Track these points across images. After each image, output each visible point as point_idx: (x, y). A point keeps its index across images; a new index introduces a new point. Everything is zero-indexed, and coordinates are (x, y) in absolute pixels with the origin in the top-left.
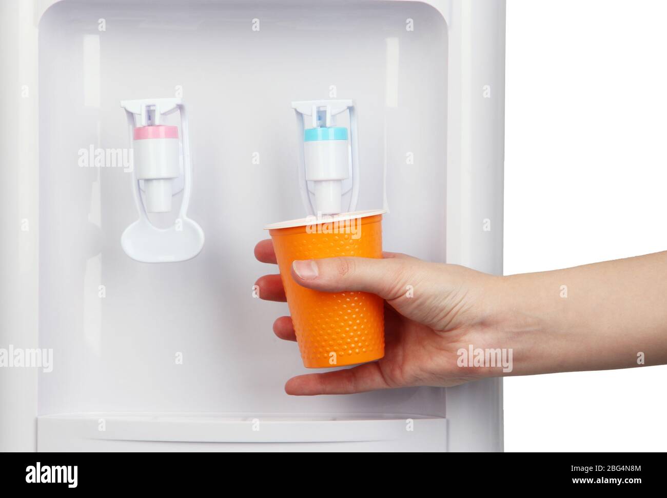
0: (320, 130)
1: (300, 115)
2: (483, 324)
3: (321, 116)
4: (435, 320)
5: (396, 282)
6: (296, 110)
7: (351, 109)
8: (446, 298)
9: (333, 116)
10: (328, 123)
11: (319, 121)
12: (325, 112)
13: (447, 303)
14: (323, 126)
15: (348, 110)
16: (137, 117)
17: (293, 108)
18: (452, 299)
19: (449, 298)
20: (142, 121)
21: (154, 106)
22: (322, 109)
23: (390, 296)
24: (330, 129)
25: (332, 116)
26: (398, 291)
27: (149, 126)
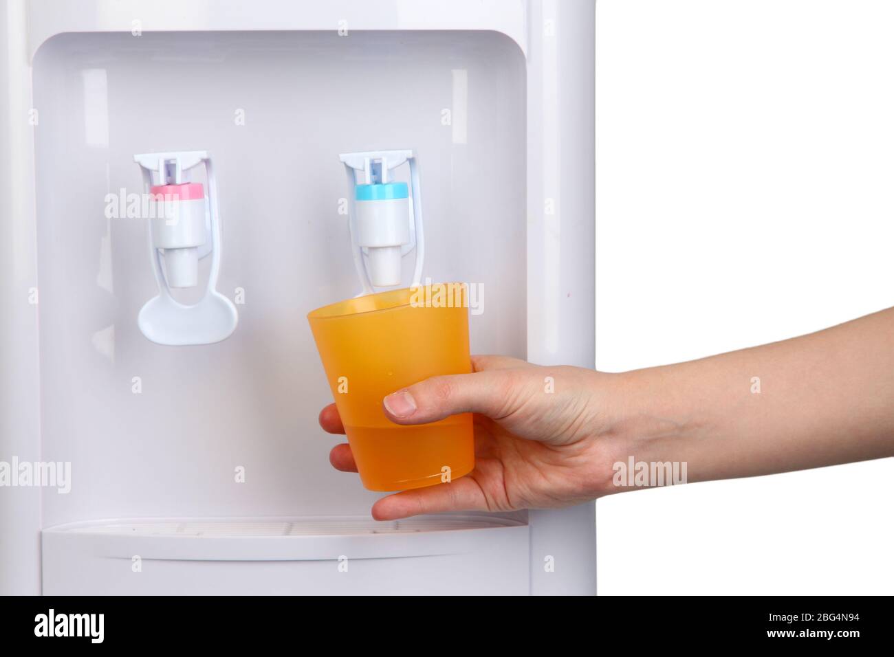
0: (375, 187)
1: (351, 171)
2: (611, 432)
3: (376, 169)
4: (555, 435)
5: (506, 398)
6: (345, 163)
7: (411, 161)
8: (566, 409)
9: (390, 171)
10: (384, 179)
11: (373, 176)
12: (380, 165)
13: (569, 413)
14: (378, 182)
15: (408, 163)
16: (154, 174)
17: (341, 162)
18: (573, 409)
19: (570, 407)
20: (160, 179)
21: (175, 160)
22: (376, 162)
23: (500, 415)
24: (387, 186)
25: (388, 170)
26: (510, 407)
27: (169, 184)
